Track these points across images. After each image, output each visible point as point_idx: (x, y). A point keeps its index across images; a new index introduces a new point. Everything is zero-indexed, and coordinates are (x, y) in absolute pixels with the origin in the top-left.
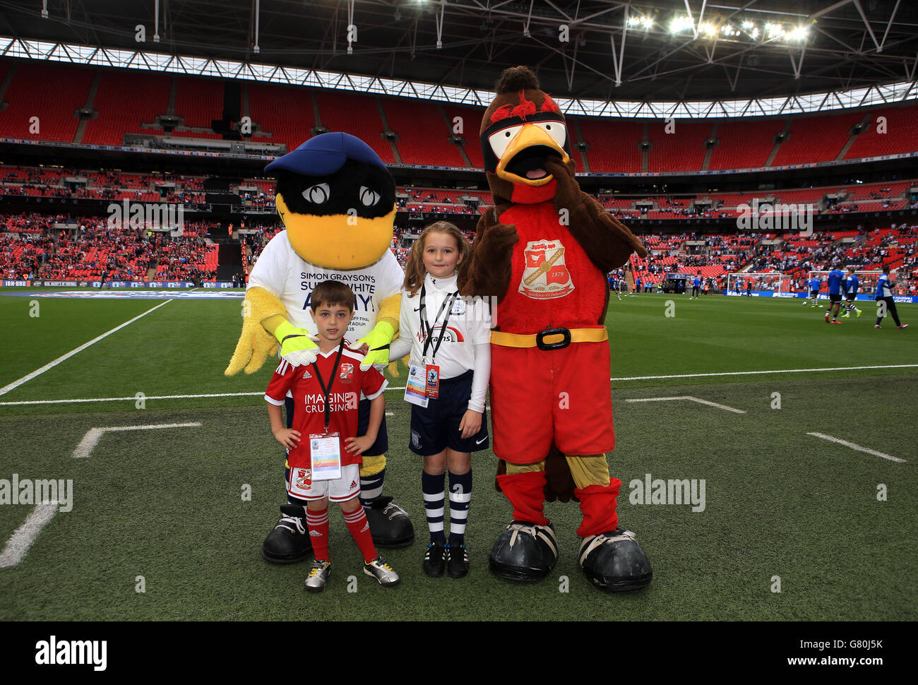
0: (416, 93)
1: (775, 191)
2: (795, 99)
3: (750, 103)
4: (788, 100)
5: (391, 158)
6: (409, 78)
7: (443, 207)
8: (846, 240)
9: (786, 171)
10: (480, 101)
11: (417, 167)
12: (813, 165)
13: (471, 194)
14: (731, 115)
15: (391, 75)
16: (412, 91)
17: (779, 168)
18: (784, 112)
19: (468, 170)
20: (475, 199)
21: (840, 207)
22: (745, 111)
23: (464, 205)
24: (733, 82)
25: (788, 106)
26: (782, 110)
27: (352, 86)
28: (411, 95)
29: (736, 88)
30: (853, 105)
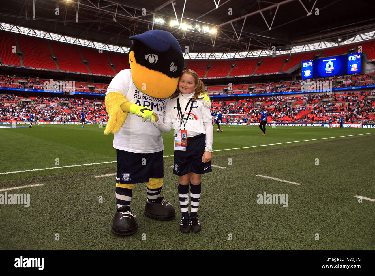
0: (66, 41)
1: (207, 86)
2: (213, 54)
3: (198, 54)
4: (211, 54)
5: (55, 68)
6: (63, 34)
7: (79, 89)
8: (231, 104)
9: (211, 79)
10: (95, 46)
11: (67, 72)
12: (219, 78)
13: (91, 85)
14: (192, 58)
15: (55, 31)
16: (65, 40)
17: (208, 78)
18: (209, 59)
19: (90, 74)
20: (93, 86)
21: (229, 92)
22: (197, 57)
23: (88, 89)
24: (192, 46)
25: (211, 56)
26: (209, 58)
27: (36, 35)
28: (64, 42)
29: (193, 49)
30: (231, 58)
